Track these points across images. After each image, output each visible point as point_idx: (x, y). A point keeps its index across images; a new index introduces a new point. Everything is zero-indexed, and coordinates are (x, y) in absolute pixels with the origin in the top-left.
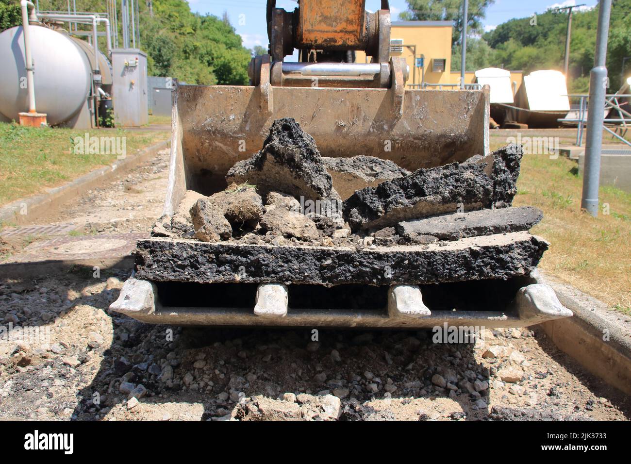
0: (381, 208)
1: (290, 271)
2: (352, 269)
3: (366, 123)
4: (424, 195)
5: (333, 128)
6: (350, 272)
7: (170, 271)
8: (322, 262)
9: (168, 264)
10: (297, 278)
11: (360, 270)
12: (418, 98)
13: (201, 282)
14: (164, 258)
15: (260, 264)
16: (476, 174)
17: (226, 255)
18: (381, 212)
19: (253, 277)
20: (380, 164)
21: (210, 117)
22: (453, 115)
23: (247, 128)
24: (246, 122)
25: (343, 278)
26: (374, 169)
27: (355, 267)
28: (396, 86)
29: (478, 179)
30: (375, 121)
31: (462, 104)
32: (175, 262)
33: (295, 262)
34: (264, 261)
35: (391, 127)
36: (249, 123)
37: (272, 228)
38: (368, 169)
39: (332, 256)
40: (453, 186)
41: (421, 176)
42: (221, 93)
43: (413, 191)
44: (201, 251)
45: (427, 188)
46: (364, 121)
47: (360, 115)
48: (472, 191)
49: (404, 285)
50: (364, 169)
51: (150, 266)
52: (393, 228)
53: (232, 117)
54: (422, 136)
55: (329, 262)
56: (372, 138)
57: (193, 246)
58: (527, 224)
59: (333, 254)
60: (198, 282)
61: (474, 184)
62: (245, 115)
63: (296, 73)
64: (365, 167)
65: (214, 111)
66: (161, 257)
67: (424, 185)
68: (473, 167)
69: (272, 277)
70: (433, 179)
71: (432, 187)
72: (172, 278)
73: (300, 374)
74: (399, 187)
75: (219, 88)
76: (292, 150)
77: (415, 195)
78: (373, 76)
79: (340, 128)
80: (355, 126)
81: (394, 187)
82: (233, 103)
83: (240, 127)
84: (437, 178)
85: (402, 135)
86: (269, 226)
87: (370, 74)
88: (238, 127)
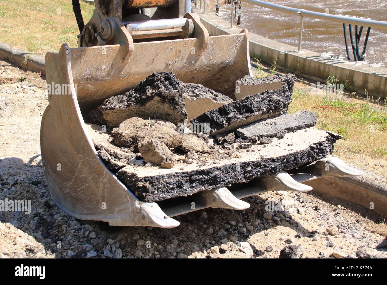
0: (225, 122)
1: (230, 178)
2: (261, 170)
3: (182, 61)
4: (253, 112)
5: (164, 66)
6: (259, 171)
7: (166, 193)
8: (245, 169)
9: (164, 189)
10: (234, 181)
11: (265, 170)
12: (212, 42)
13: (186, 196)
14: (161, 186)
15: (216, 178)
16: (279, 96)
17: (195, 176)
18: (226, 125)
19: (211, 186)
20: (197, 88)
21: (89, 69)
22: (228, 50)
23: (112, 74)
24: (112, 69)
25: (256, 176)
26: (195, 92)
27: (261, 168)
28: (206, 38)
29: (280, 99)
30: (188, 59)
31: (234, 43)
32: (168, 187)
33: (231, 172)
34: (218, 175)
35: (196, 62)
36: (114, 70)
37: (189, 149)
38: (191, 92)
39: (251, 165)
40: (267, 104)
41: (248, 100)
42: (99, 51)
43: (244, 110)
44: (182, 176)
45: (254, 108)
46: (182, 59)
47: (180, 56)
48: (278, 106)
49: (281, 172)
50: (188, 92)
51: (153, 192)
52: (233, 133)
53: (103, 67)
54: (211, 65)
55: (250, 168)
56: (185, 69)
57: (175, 174)
58: (313, 123)
59: (251, 164)
60: (183, 197)
61: (279, 103)
62: (112, 65)
63: (137, 30)
64: (188, 91)
65: (93, 64)
66: (159, 186)
67: (251, 106)
68: (277, 92)
69: (222, 184)
70: (257, 101)
71: (257, 107)
72: (169, 197)
73: (197, 232)
74: (233, 108)
75: (97, 48)
76: (174, 93)
77: (246, 112)
78: (181, 28)
79: (168, 65)
80: (176, 63)
81: (231, 108)
82: (105, 57)
83: (108, 73)
84: (259, 101)
85: (201, 66)
86: (187, 149)
87: (179, 27)
88: (107, 73)
